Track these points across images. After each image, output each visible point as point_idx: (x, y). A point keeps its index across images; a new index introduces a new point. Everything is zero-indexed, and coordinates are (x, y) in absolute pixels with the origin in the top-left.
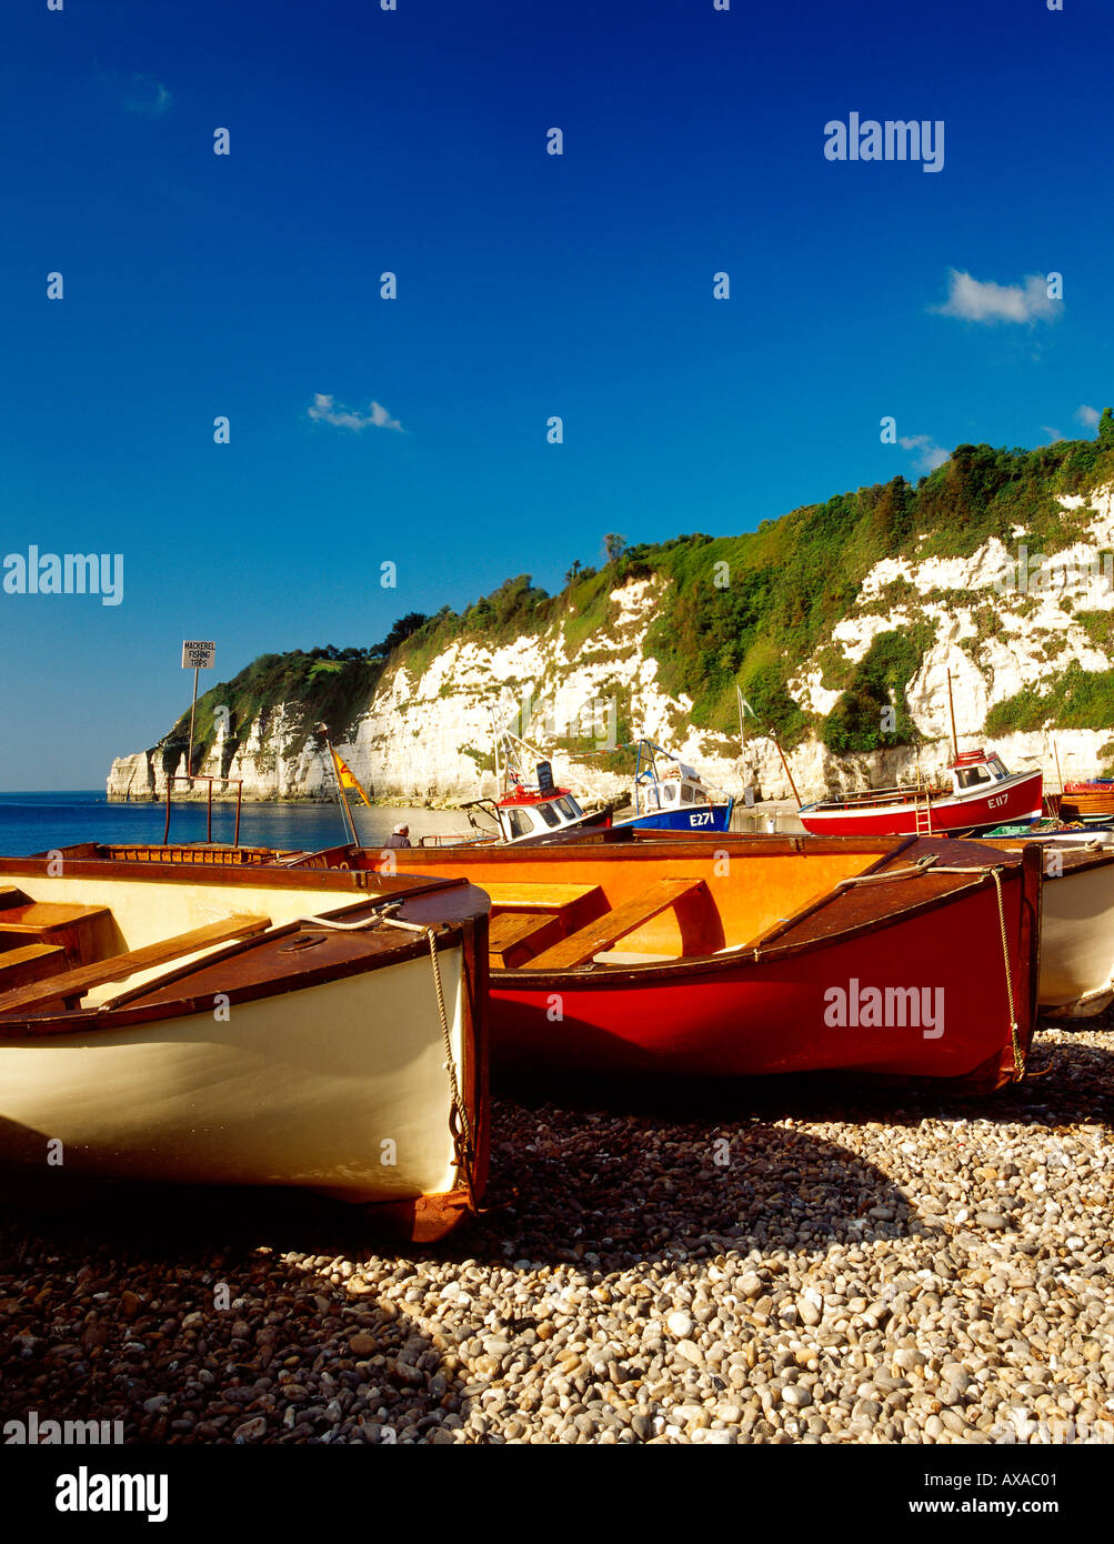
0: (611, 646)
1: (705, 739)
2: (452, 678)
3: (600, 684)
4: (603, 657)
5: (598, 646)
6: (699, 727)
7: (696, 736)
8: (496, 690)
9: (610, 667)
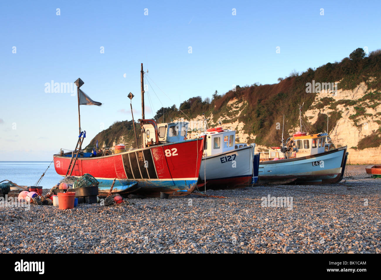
0: (228, 118)
1: (259, 148)
4: (226, 122)
5: (224, 119)
9: (228, 125)
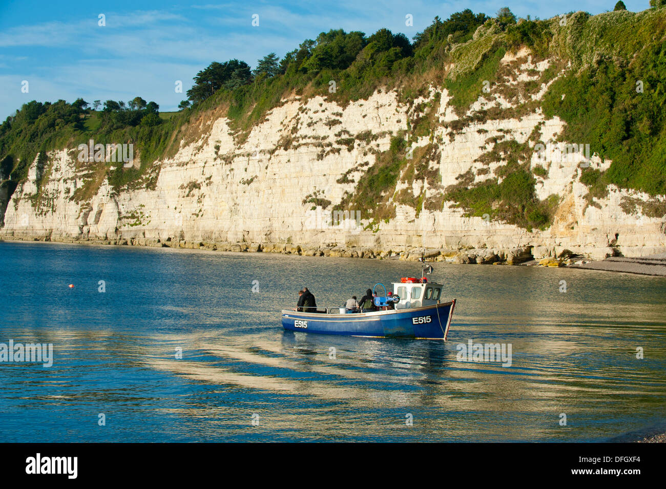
0: (505, 104)
2: (295, 130)
3: (494, 140)
4: (498, 114)
5: (491, 105)
6: (621, 187)
7: (615, 195)
8: (349, 143)
9: (506, 124)
